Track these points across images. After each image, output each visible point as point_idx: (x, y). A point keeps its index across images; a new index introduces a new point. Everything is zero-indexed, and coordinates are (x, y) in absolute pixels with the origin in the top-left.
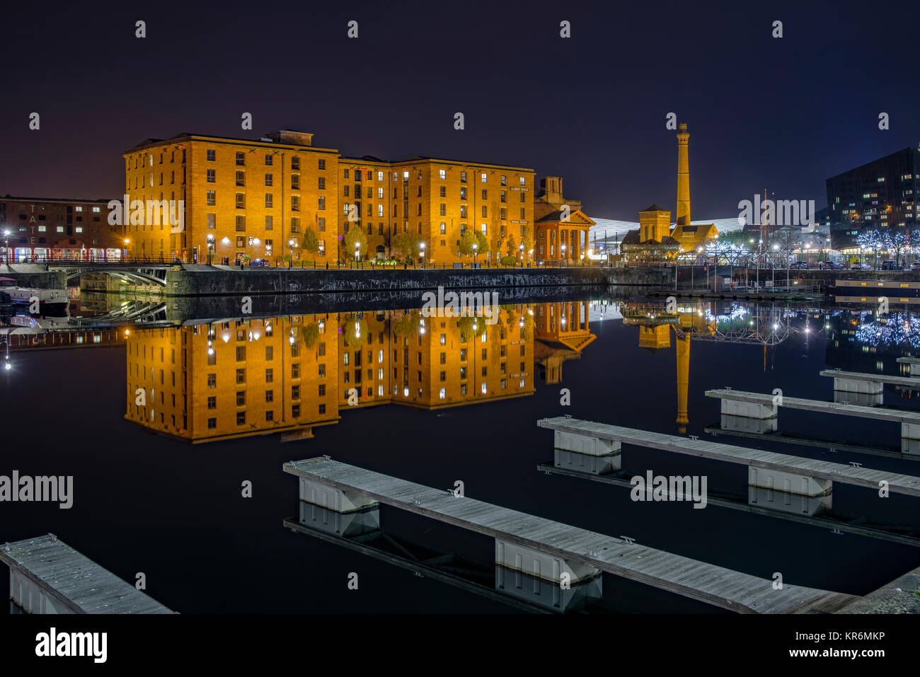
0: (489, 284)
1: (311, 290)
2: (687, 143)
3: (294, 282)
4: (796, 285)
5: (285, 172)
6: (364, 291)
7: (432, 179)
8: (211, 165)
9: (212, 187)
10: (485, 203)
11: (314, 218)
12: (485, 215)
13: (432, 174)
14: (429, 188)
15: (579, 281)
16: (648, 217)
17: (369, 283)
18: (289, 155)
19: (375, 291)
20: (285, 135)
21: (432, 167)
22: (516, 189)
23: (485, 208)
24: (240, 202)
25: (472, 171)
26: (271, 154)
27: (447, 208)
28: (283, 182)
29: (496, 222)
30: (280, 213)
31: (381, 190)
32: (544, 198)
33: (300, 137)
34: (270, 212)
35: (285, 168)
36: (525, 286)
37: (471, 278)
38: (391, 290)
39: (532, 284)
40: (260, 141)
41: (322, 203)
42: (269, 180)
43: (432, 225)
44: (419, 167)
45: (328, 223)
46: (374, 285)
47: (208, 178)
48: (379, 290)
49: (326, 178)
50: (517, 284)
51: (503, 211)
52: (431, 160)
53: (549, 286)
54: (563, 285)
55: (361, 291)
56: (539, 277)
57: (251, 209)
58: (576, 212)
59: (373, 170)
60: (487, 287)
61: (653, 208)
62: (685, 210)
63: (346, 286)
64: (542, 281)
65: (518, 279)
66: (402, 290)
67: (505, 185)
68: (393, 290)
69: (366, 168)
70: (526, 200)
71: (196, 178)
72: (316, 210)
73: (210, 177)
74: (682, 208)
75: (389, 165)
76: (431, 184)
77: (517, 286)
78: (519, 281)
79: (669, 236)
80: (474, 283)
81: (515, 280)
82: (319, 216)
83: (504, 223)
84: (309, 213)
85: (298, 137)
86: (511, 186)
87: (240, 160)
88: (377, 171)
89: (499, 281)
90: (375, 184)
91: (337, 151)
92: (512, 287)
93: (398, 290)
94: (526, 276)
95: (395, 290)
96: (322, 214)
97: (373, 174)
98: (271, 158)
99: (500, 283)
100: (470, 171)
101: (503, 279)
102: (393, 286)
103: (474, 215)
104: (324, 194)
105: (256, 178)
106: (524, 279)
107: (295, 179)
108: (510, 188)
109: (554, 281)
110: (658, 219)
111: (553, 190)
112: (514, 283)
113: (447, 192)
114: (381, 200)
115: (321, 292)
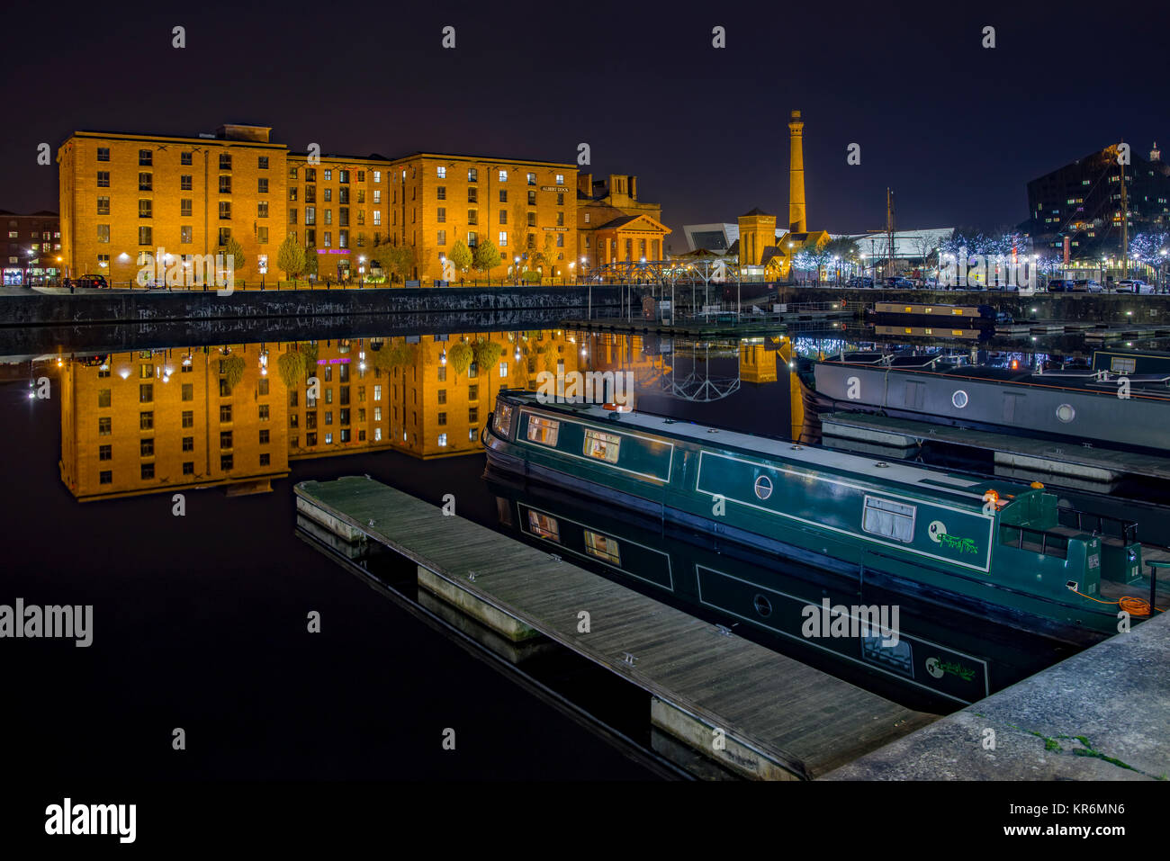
0: (456, 306)
1: (173, 317)
2: (800, 133)
3: (146, 308)
4: (836, 310)
5: (209, 173)
6: (255, 318)
7: (425, 178)
8: (103, 167)
9: (104, 193)
10: (504, 206)
11: (252, 228)
12: (503, 221)
13: (424, 172)
14: (422, 189)
15: (601, 302)
16: (747, 223)
17: (264, 308)
18: (216, 152)
19: (274, 318)
20: (231, 129)
21: (425, 163)
22: (550, 189)
23: (504, 214)
24: (146, 210)
25: (485, 168)
26: (190, 151)
27: (447, 213)
28: (206, 184)
29: (521, 230)
30: (203, 223)
31: (377, 193)
32: (607, 200)
33: (253, 132)
34: (187, 221)
35: (209, 168)
36: (514, 309)
37: (426, 299)
38: (298, 316)
39: (524, 306)
40: (198, 138)
41: (263, 209)
42: (187, 183)
43: (425, 234)
44: (415, 164)
45: (271, 233)
46: (271, 310)
47: (99, 182)
48: (281, 317)
49: (270, 179)
50: (501, 306)
51: (531, 216)
52: (424, 155)
53: (552, 308)
54: (574, 307)
55: (252, 318)
56: (536, 296)
57: (161, 218)
58: (642, 217)
59: (365, 169)
60: (452, 311)
61: (754, 213)
62: (798, 214)
63: (228, 311)
64: (541, 302)
65: (501, 299)
66: (315, 315)
67: (535, 184)
68: (302, 316)
69: (356, 167)
70: (565, 202)
71: (82, 182)
72: (255, 218)
73: (103, 180)
74: (795, 212)
75: (388, 163)
76: (424, 184)
77: (501, 309)
78: (504, 303)
79: (774, 245)
80: (432, 305)
81: (497, 302)
82: (259, 225)
83: (533, 231)
84: (244, 222)
85: (250, 132)
86: (541, 185)
87: (146, 160)
88: (371, 170)
89: (471, 302)
90: (369, 186)
91: (285, 146)
92: (491, 310)
93: (310, 316)
94: (515, 297)
95: (305, 316)
96: (262, 223)
97: (366, 175)
98: (190, 156)
99: (472, 305)
100: (482, 169)
101: (479, 300)
102: (302, 311)
103: (489, 223)
104: (265, 199)
105: (168, 181)
106: (512, 300)
107: (227, 181)
108: (542, 188)
109: (560, 303)
110: (758, 225)
111: (620, 191)
112: (496, 305)
113: (447, 194)
114: (378, 206)
115: (187, 320)
